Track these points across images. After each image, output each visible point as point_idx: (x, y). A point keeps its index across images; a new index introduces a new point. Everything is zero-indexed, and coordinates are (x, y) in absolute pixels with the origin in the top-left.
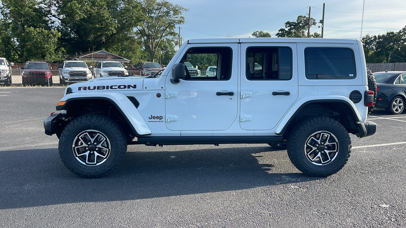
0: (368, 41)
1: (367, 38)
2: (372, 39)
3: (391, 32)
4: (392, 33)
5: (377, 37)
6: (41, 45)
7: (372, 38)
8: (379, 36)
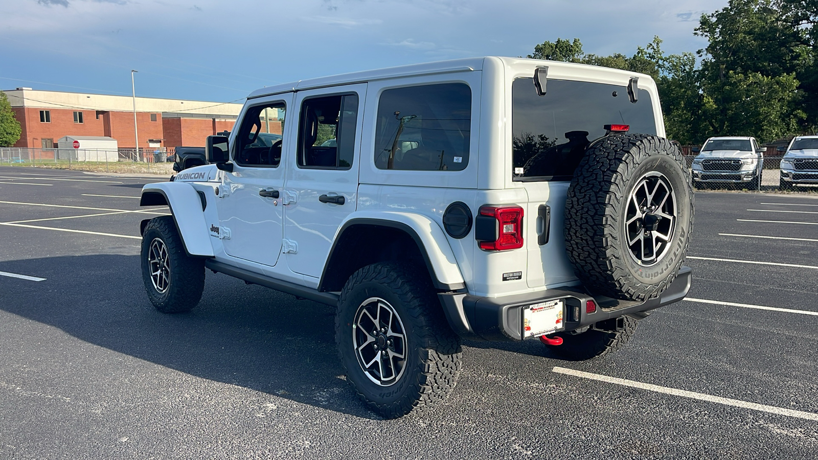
6: (756, 107)
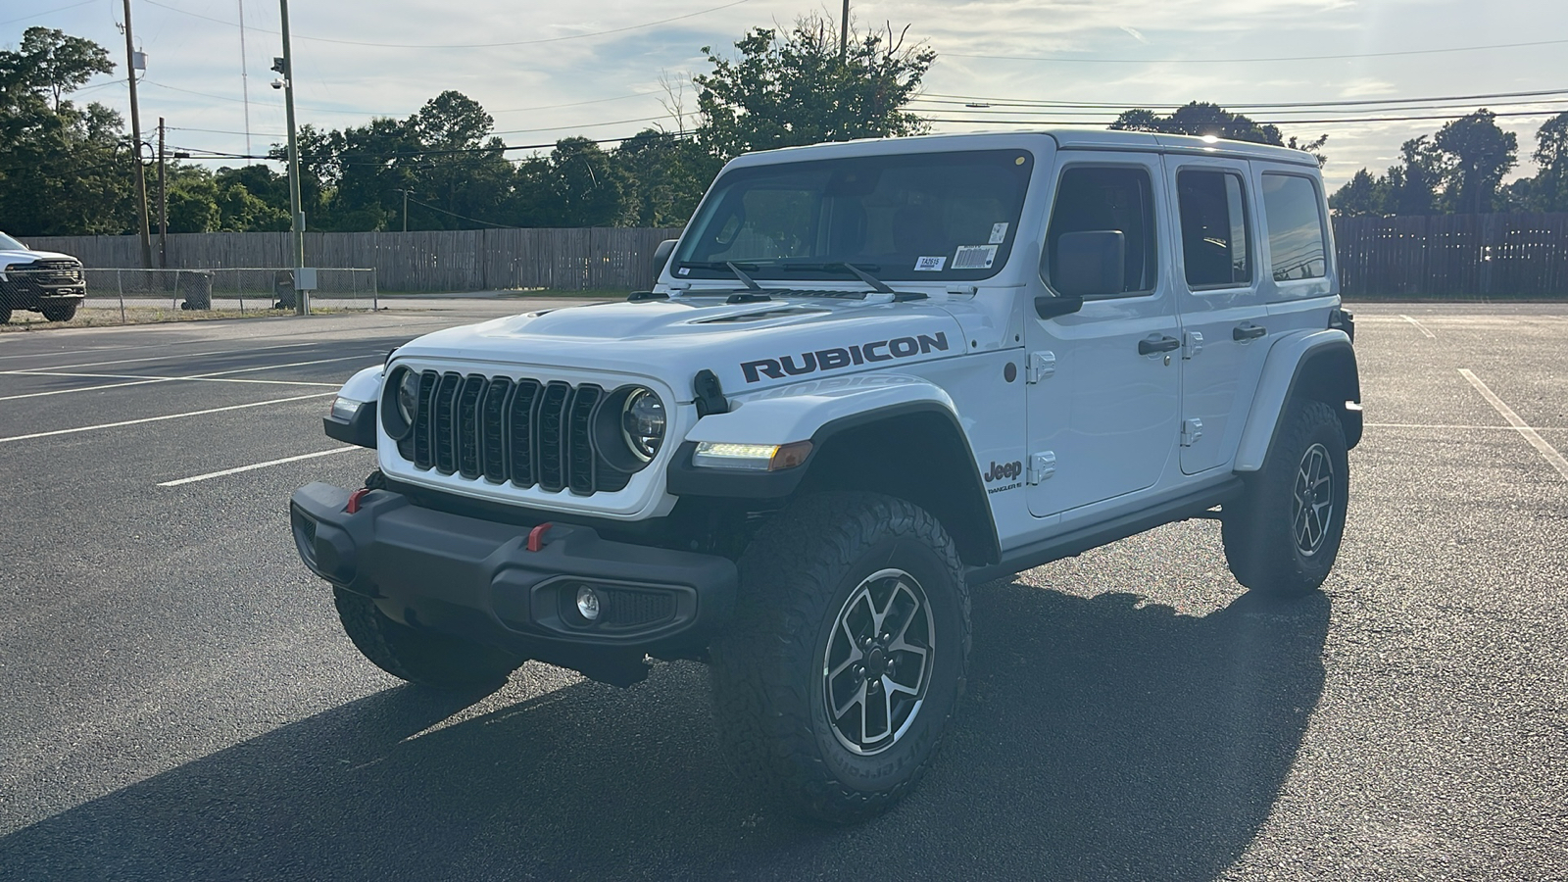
0: (311, 148)
1: (305, 137)
2: (323, 142)
3: (388, 119)
4: (391, 123)
5: (343, 136)
7: (323, 137)
8: (348, 132)
